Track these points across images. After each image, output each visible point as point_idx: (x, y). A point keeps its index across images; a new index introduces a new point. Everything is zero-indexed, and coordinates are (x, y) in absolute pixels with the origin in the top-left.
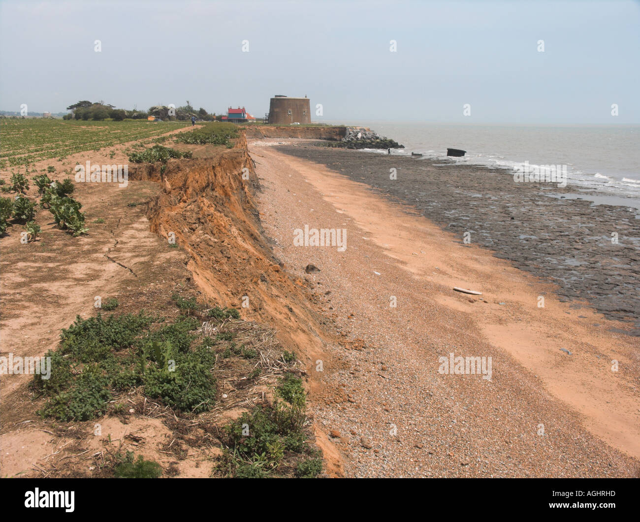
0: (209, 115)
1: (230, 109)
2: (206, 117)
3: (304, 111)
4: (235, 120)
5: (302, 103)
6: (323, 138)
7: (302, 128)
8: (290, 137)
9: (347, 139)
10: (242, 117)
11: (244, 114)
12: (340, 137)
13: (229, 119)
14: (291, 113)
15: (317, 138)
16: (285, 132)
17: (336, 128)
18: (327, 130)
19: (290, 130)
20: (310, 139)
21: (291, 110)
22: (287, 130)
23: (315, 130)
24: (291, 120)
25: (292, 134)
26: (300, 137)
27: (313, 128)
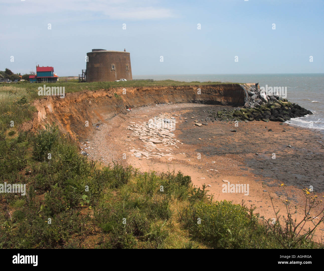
2: (12, 77)
3: (127, 66)
4: (44, 78)
5: (125, 57)
6: (198, 101)
7: (166, 88)
8: (155, 102)
9: (251, 103)
10: (52, 76)
11: (53, 72)
12: (227, 100)
13: (37, 77)
14: (115, 69)
15: (190, 102)
16: (148, 96)
17: (217, 85)
18: (203, 89)
19: (154, 91)
20: (181, 103)
21: (114, 65)
22: (149, 92)
23: (185, 89)
24: (115, 77)
25: (157, 98)
26: (167, 101)
27: (183, 87)
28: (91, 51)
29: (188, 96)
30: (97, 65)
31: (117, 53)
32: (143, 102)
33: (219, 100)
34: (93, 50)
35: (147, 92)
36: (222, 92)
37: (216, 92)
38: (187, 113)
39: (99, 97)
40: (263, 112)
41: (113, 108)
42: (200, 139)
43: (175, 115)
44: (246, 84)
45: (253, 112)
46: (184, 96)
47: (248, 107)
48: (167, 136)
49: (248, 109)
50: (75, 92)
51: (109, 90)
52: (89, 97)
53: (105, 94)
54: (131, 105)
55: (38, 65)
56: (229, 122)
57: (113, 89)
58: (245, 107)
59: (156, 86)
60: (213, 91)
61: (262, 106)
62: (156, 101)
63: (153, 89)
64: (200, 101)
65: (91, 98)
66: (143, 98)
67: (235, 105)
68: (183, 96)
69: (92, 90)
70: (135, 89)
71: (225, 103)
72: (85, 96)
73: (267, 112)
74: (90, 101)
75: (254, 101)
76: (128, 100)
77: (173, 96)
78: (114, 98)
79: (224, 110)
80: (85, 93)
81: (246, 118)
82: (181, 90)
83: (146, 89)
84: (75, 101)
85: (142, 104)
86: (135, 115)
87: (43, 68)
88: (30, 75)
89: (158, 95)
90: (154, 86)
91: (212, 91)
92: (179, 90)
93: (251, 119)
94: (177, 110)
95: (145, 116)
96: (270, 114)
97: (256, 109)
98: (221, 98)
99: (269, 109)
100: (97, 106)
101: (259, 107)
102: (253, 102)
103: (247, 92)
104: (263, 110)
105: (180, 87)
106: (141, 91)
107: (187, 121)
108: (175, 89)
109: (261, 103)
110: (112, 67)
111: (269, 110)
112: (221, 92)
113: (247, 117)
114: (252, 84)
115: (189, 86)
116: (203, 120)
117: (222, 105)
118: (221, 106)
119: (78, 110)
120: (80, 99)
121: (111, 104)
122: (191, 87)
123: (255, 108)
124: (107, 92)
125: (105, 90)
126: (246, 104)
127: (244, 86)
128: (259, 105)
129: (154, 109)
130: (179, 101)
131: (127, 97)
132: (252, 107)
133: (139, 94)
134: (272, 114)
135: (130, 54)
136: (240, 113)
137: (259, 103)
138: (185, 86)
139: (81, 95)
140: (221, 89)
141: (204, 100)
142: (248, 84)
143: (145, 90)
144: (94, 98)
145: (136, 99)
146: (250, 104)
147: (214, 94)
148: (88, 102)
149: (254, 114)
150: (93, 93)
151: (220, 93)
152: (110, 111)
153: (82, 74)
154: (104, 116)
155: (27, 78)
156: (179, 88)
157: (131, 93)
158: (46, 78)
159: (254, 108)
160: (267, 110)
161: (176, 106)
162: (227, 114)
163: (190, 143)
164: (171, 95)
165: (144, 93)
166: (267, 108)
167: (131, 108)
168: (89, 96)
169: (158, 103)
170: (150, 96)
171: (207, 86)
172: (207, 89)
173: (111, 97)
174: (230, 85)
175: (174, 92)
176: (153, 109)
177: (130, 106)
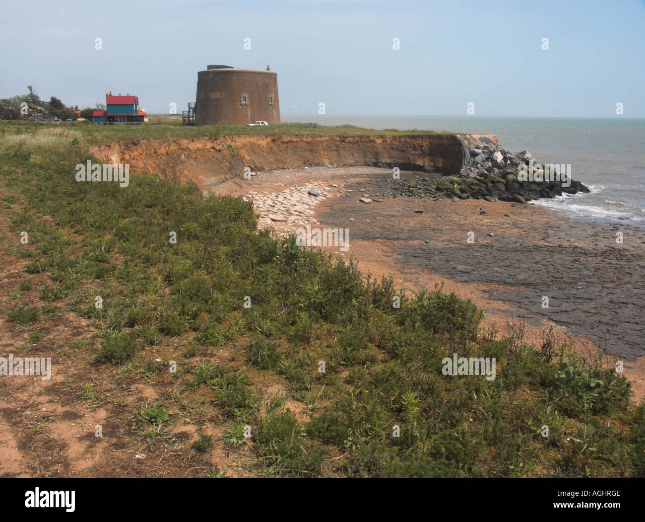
0: (68, 109)
1: (109, 97)
2: (63, 112)
3: (271, 98)
4: (120, 116)
5: (267, 80)
6: (383, 164)
7: (327, 139)
8: (305, 163)
9: (473, 169)
10: (135, 112)
11: (136, 105)
12: (434, 162)
13: (108, 115)
14: (247, 102)
15: (368, 165)
16: (292, 151)
17: (419, 136)
18: (394, 142)
19: (304, 144)
20: (352, 166)
21: (246, 95)
22: (295, 144)
23: (361, 142)
24: (247, 117)
25: (309, 155)
26: (326, 161)
27: (357, 138)
28: (205, 69)
29: (365, 155)
30: (214, 95)
31: (252, 73)
32: (282, 161)
33: (419, 162)
34: (209, 67)
35: (290, 145)
36: (426, 148)
37: (415, 149)
38: (357, 183)
39: (198, 149)
40: (490, 185)
41: (222, 168)
42: (352, 219)
43: (334, 185)
44: (470, 136)
45: (472, 184)
46: (358, 153)
47: (465, 176)
48: (301, 213)
49: (465, 179)
50: (155, 139)
51: (216, 139)
52: (182, 149)
53: (209, 145)
54: (259, 166)
55: (110, 92)
56: (423, 199)
57: (224, 137)
58: (461, 176)
59: (308, 135)
60: (410, 147)
61: (492, 175)
62: (306, 160)
63: (302, 141)
64: (386, 163)
65: (185, 150)
66: (282, 155)
67: (446, 171)
68: (356, 155)
69: (187, 138)
70: (269, 139)
71: (431, 169)
72: (173, 147)
73: (499, 185)
74: (183, 156)
75: (479, 166)
76: (254, 157)
77: (339, 153)
78: (226, 152)
79: (424, 180)
80: (175, 141)
81: (455, 194)
82: (354, 143)
83: (289, 139)
84: (155, 153)
85: (280, 165)
86: (262, 181)
87: (120, 97)
88: (95, 110)
89: (311, 151)
90: (303, 136)
91: (408, 145)
92: (351, 143)
93: (464, 195)
94: (341, 177)
95: (280, 184)
96: (503, 188)
97: (478, 180)
98: (425, 159)
99: (502, 180)
100: (194, 163)
101: (486, 176)
102: (477, 168)
103: (469, 149)
104: (493, 182)
105: (351, 137)
106: (278, 142)
107: (349, 195)
108: (343, 141)
109: (489, 170)
110: (242, 99)
111: (502, 182)
112: (424, 148)
113: (459, 192)
114: (483, 136)
115: (368, 137)
116: (378, 194)
117: (425, 171)
118: (422, 173)
119: (158, 165)
120: (163, 150)
121: (220, 162)
122: (372, 138)
123: (478, 177)
124: (212, 143)
125: (210, 139)
126: (463, 171)
127: (466, 139)
128: (486, 172)
129: (301, 174)
130: (348, 162)
131: (253, 152)
132: (472, 175)
133: (275, 147)
134: (506, 189)
135: (277, 74)
136: (447, 185)
137: (486, 170)
138: (361, 137)
139: (166, 144)
140: (424, 144)
141: (394, 162)
142: (474, 136)
143: (286, 141)
144: (190, 150)
145: (269, 156)
146: (471, 171)
147: (413, 152)
148: (179, 156)
149: (472, 187)
150: (189, 143)
151: (422, 151)
152: (217, 172)
153: (189, 111)
154: (204, 179)
155: (89, 115)
156: (351, 139)
157: (261, 146)
158: (124, 116)
159: (475, 178)
160: (499, 182)
161: (342, 171)
162: (425, 187)
163: (332, 224)
164: (335, 152)
165: (285, 146)
166: (498, 179)
167: (259, 171)
168: (182, 147)
169: (311, 165)
170: (297, 151)
171: (400, 137)
172: (400, 142)
173: (219, 151)
174: (440, 137)
175: (341, 146)
176: (297, 174)
177: (256, 167)
